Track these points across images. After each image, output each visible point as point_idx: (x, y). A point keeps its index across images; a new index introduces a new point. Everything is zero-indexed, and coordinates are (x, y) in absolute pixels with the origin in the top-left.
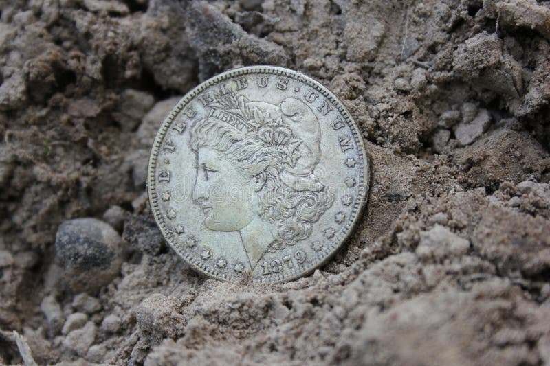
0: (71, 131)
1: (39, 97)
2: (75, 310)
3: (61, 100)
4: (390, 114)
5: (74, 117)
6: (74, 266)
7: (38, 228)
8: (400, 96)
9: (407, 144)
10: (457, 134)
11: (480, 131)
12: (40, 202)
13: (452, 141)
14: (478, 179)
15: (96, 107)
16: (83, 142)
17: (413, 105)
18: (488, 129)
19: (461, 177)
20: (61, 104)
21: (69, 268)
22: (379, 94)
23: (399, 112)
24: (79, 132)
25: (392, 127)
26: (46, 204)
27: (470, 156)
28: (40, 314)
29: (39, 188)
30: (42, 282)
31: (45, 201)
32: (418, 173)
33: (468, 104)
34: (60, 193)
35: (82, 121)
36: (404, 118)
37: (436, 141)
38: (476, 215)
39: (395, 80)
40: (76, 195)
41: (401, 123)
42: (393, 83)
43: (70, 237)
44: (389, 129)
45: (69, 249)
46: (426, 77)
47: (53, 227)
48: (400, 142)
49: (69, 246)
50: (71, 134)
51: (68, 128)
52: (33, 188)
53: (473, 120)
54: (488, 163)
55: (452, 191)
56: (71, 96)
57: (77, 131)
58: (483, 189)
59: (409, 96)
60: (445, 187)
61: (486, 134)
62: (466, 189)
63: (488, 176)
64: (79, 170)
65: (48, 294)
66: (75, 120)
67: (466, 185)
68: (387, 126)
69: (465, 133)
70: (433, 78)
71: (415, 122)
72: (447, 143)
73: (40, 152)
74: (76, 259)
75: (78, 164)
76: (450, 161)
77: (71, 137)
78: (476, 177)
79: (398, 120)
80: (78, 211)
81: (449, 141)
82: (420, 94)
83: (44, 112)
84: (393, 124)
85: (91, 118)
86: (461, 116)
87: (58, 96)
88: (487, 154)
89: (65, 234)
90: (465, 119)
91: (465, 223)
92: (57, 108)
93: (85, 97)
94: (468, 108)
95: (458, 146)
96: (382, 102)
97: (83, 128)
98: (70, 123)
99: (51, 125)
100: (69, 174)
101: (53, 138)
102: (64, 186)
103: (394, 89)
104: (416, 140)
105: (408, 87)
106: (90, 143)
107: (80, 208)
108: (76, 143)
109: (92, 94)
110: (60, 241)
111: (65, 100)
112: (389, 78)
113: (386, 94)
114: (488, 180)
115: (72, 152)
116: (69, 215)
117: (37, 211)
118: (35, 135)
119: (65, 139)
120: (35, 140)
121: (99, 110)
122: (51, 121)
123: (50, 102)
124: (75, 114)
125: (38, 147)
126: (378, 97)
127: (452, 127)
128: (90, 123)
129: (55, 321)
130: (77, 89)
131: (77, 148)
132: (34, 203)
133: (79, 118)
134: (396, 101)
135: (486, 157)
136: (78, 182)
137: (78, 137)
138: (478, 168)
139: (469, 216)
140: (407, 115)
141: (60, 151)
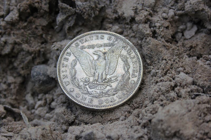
0: (37, 31)
1: (23, 18)
2: (39, 100)
3: (32, 19)
4: (161, 27)
5: (37, 26)
6: (39, 84)
7: (24, 68)
8: (164, 20)
9: (167, 39)
10: (185, 34)
11: (193, 34)
12: (25, 58)
13: (183, 37)
14: (194, 53)
15: (46, 22)
16: (41, 36)
17: (169, 23)
18: (197, 33)
19: (188, 53)
20: (32, 21)
21: (37, 85)
22: (156, 19)
23: (164, 27)
24: (40, 32)
25: (162, 32)
26: (27, 60)
27: (191, 45)
28: (25, 100)
29: (24, 53)
30: (25, 88)
31: (27, 58)
32: (172, 50)
33: (189, 23)
34: (33, 55)
35: (40, 27)
36: (166, 29)
37: (177, 37)
38: (194, 68)
39: (162, 14)
40: (39, 56)
41: (165, 31)
42: (162, 15)
43: (37, 73)
44: (160, 33)
45: (37, 78)
46: (174, 13)
47: (30, 68)
48: (164, 38)
49: (37, 77)
50: (36, 32)
51: (35, 30)
52: (22, 53)
53: (191, 29)
54: (198, 48)
55: (184, 58)
56: (36, 17)
57: (39, 31)
58: (196, 57)
59: (168, 20)
60: (182, 56)
61: (196, 35)
62: (189, 57)
63: (198, 52)
64: (40, 46)
65: (28, 93)
66: (38, 27)
67: (189, 55)
68: (160, 32)
69: (188, 34)
70: (177, 13)
71: (170, 30)
72: (181, 38)
73: (25, 39)
74: (39, 82)
75: (39, 44)
76: (183, 45)
77: (36, 34)
78: (193, 53)
79: (164, 30)
80: (39, 62)
81: (182, 37)
82: (172, 19)
83: (26, 24)
84: (162, 31)
85: (44, 26)
86: (186, 28)
87: (31, 18)
88: (198, 44)
89: (35, 72)
90: (188, 29)
91: (190, 71)
92: (30, 22)
93: (42, 18)
94: (189, 25)
95: (185, 39)
96: (158, 23)
97: (41, 30)
98: (36, 28)
99: (28, 29)
100: (36, 48)
101: (30, 34)
102: (34, 53)
103: (162, 18)
104: (171, 38)
105: (167, 17)
106: (44, 36)
107: (40, 61)
108: (38, 36)
109: (45, 17)
110: (33, 74)
111: (34, 19)
112: (160, 13)
113: (159, 19)
114: (198, 54)
115: (37, 39)
116: (36, 63)
117: (23, 62)
118: (23, 33)
119: (34, 34)
120: (23, 35)
121: (47, 23)
122: (28, 27)
123: (28, 20)
124: (38, 24)
125: (24, 38)
126: (156, 21)
127: (183, 32)
128: (43, 28)
129: (32, 104)
130: (38, 15)
131: (39, 38)
132: (22, 59)
133: (39, 26)
134: (163, 22)
135: (197, 45)
136: (39, 51)
137: (39, 34)
138: (194, 49)
139: (191, 69)
140: (167, 28)
141: (32, 39)
